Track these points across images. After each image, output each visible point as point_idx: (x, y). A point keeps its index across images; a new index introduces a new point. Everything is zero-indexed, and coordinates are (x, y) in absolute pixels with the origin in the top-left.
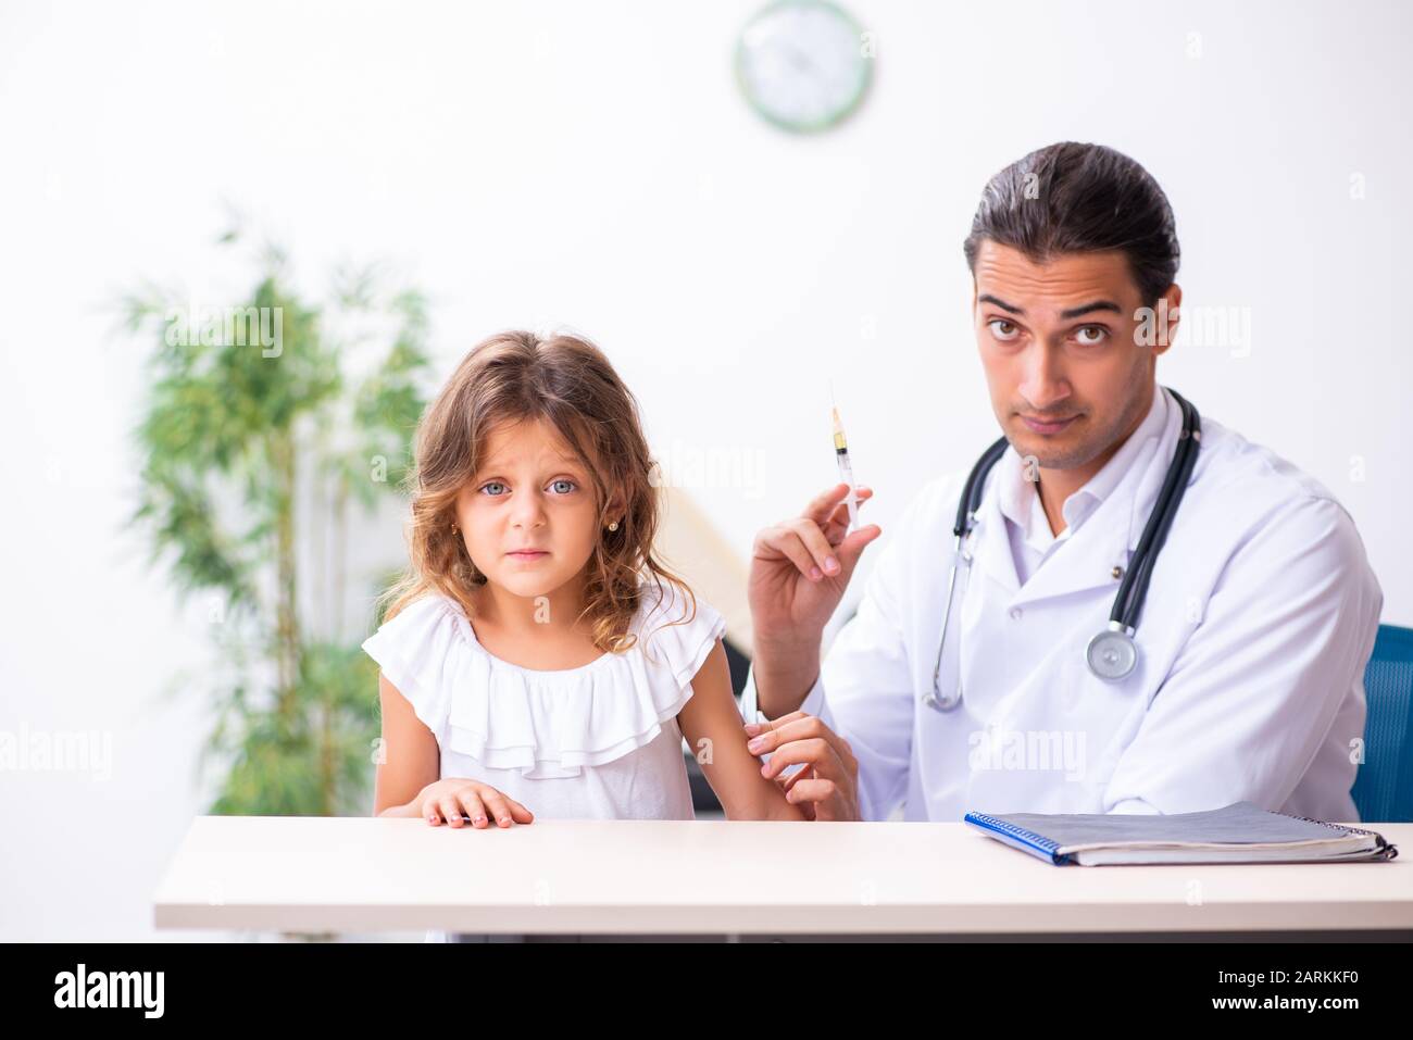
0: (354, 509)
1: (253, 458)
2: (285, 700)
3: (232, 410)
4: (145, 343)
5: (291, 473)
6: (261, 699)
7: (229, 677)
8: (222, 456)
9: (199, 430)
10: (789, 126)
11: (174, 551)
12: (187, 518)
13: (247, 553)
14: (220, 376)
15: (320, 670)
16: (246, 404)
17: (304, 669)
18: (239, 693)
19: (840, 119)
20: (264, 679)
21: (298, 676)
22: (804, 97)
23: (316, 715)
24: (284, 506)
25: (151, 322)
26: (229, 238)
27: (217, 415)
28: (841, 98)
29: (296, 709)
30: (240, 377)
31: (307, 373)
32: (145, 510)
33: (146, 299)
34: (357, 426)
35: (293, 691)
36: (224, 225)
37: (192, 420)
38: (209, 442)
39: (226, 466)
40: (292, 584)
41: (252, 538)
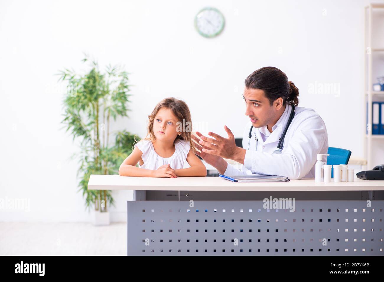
0: (112, 118)
1: (90, 108)
2: (96, 159)
3: (86, 97)
4: (67, 82)
5: (98, 111)
6: (91, 159)
7: (85, 155)
8: (83, 107)
9: (79, 102)
10: (207, 36)
11: (73, 127)
12: (76, 120)
13: (89, 128)
14: (83, 90)
15: (104, 153)
16: (88, 96)
17: (100, 153)
18: (86, 158)
19: (217, 35)
20: (92, 155)
21: (98, 154)
22: (210, 30)
23: (103, 163)
24: (97, 118)
25: (68, 77)
26: (85, 60)
27: (83, 98)
28: (218, 30)
29: (99, 161)
30: (87, 90)
31: (101, 89)
32: (67, 118)
33: (67, 73)
34: (112, 100)
35: (98, 157)
36: (84, 57)
37: (77, 99)
38: (80, 104)
39: (84, 109)
40: (98, 134)
41: (89, 125)
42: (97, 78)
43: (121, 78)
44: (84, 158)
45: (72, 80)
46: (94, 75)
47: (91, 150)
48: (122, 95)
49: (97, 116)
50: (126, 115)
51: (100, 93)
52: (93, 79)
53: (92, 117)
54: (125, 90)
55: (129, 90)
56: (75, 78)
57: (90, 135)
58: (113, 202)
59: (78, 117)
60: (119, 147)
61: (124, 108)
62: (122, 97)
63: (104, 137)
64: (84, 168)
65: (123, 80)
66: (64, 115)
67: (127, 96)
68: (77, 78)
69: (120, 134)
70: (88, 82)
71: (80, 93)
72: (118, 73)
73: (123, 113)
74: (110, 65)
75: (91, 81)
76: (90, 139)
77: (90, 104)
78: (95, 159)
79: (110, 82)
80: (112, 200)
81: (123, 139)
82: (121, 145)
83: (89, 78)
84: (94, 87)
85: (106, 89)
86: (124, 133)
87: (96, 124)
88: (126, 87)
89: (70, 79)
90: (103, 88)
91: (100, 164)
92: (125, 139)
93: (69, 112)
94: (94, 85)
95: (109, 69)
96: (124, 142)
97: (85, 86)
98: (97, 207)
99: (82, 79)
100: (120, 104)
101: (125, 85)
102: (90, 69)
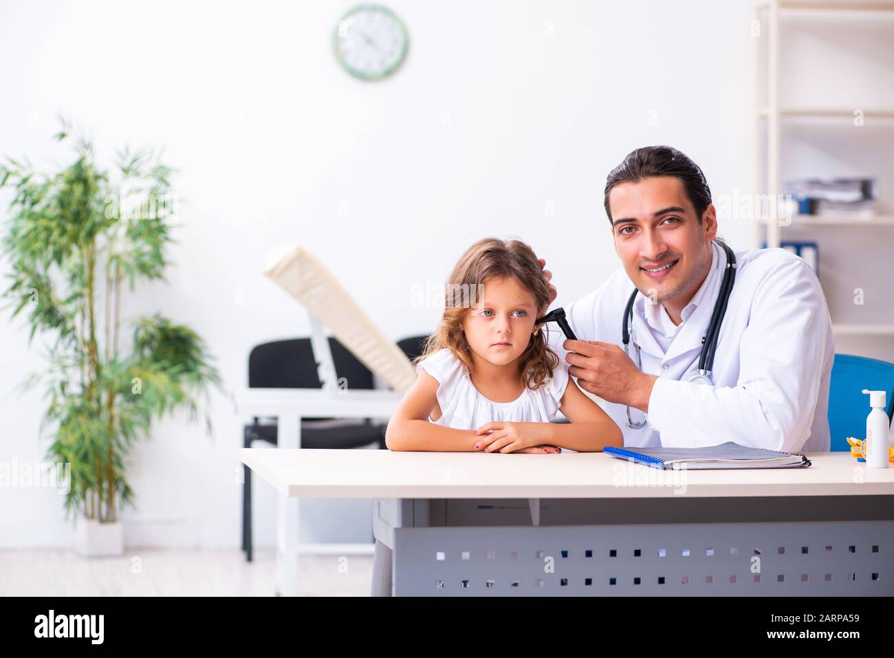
0: (125, 284)
1: (75, 258)
2: (88, 391)
3: (64, 232)
5: (92, 267)
6: (75, 389)
7: (59, 377)
8: (58, 256)
9: (47, 242)
10: (363, 77)
13: (70, 308)
14: (58, 211)
15: (106, 372)
16: (69, 227)
17: (98, 369)
18: (63, 386)
19: (389, 73)
20: (77, 378)
21: (94, 376)
22: (370, 60)
23: (104, 397)
24: (89, 283)
25: (13, 180)
26: (63, 135)
27: (56, 233)
28: (391, 61)
29: (95, 395)
30: (69, 214)
32: (17, 285)
33: (12, 168)
34: (129, 239)
35: (92, 384)
36: (60, 129)
37: (44, 235)
38: (51, 249)
39: (60, 262)
40: (92, 326)
41: (69, 300)
42: (91, 180)
43: (152, 182)
44: (57, 386)
45: (25, 187)
46: (84, 175)
47: (74, 365)
48: (154, 225)
49: (91, 279)
50: (159, 276)
51: (98, 219)
52: (82, 183)
53: (78, 280)
56: (31, 182)
57: (74, 329)
58: (130, 497)
59: (44, 281)
60: (142, 357)
61: (158, 258)
62: (153, 231)
63: (107, 331)
64: (58, 409)
65: (155, 188)
66: (11, 277)
67: (166, 229)
68: (37, 181)
69: (144, 323)
70: (69, 193)
71: (51, 220)
72: (146, 167)
73: (152, 272)
74: (127, 150)
75: (78, 189)
76: (75, 337)
77: (75, 249)
78: (83, 386)
79: (123, 192)
80: (127, 492)
81: (152, 337)
82: (147, 352)
83: (71, 182)
84: (84, 203)
86: (156, 322)
87: (86, 300)
89: (19, 185)
91: (98, 400)
92: (158, 335)
93: (24, 268)
94: (83, 199)
95: (124, 158)
96: (155, 344)
97: (63, 203)
98: (89, 511)
99: (49, 183)
100: (147, 248)
102: (73, 158)
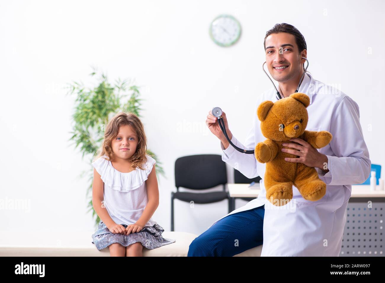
1: (99, 124)
3: (94, 113)
4: (75, 96)
8: (92, 124)
9: (87, 118)
10: (222, 45)
11: (81, 144)
12: (84, 137)
13: (98, 144)
14: (91, 105)
16: (97, 111)
19: (233, 44)
22: (225, 38)
25: (76, 91)
26: (94, 74)
27: (91, 114)
28: (234, 38)
30: (96, 105)
31: (111, 103)
32: (75, 136)
33: (76, 86)
36: (92, 71)
37: (85, 115)
38: (89, 121)
41: (99, 141)
42: (106, 92)
43: (132, 92)
45: (81, 94)
46: (103, 89)
48: (133, 109)
51: (108, 107)
52: (102, 93)
54: (136, 104)
55: (140, 104)
56: (84, 91)
59: (86, 134)
65: (134, 94)
66: (72, 133)
67: (138, 111)
68: (86, 91)
70: (97, 97)
71: (89, 109)
72: (127, 87)
74: (120, 80)
75: (100, 96)
77: (100, 120)
79: (120, 96)
83: (98, 93)
84: (103, 102)
85: (116, 103)
88: (136, 101)
89: (79, 93)
90: (113, 102)
93: (77, 129)
94: (103, 100)
95: (119, 83)
97: (93, 102)
99: (91, 92)
101: (137, 98)
102: (99, 83)
